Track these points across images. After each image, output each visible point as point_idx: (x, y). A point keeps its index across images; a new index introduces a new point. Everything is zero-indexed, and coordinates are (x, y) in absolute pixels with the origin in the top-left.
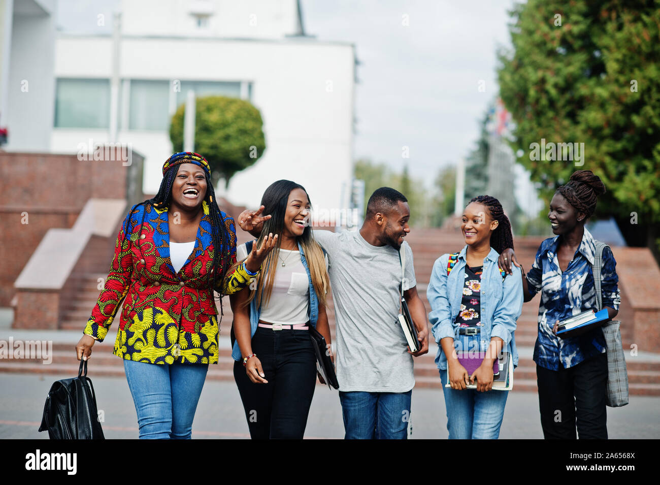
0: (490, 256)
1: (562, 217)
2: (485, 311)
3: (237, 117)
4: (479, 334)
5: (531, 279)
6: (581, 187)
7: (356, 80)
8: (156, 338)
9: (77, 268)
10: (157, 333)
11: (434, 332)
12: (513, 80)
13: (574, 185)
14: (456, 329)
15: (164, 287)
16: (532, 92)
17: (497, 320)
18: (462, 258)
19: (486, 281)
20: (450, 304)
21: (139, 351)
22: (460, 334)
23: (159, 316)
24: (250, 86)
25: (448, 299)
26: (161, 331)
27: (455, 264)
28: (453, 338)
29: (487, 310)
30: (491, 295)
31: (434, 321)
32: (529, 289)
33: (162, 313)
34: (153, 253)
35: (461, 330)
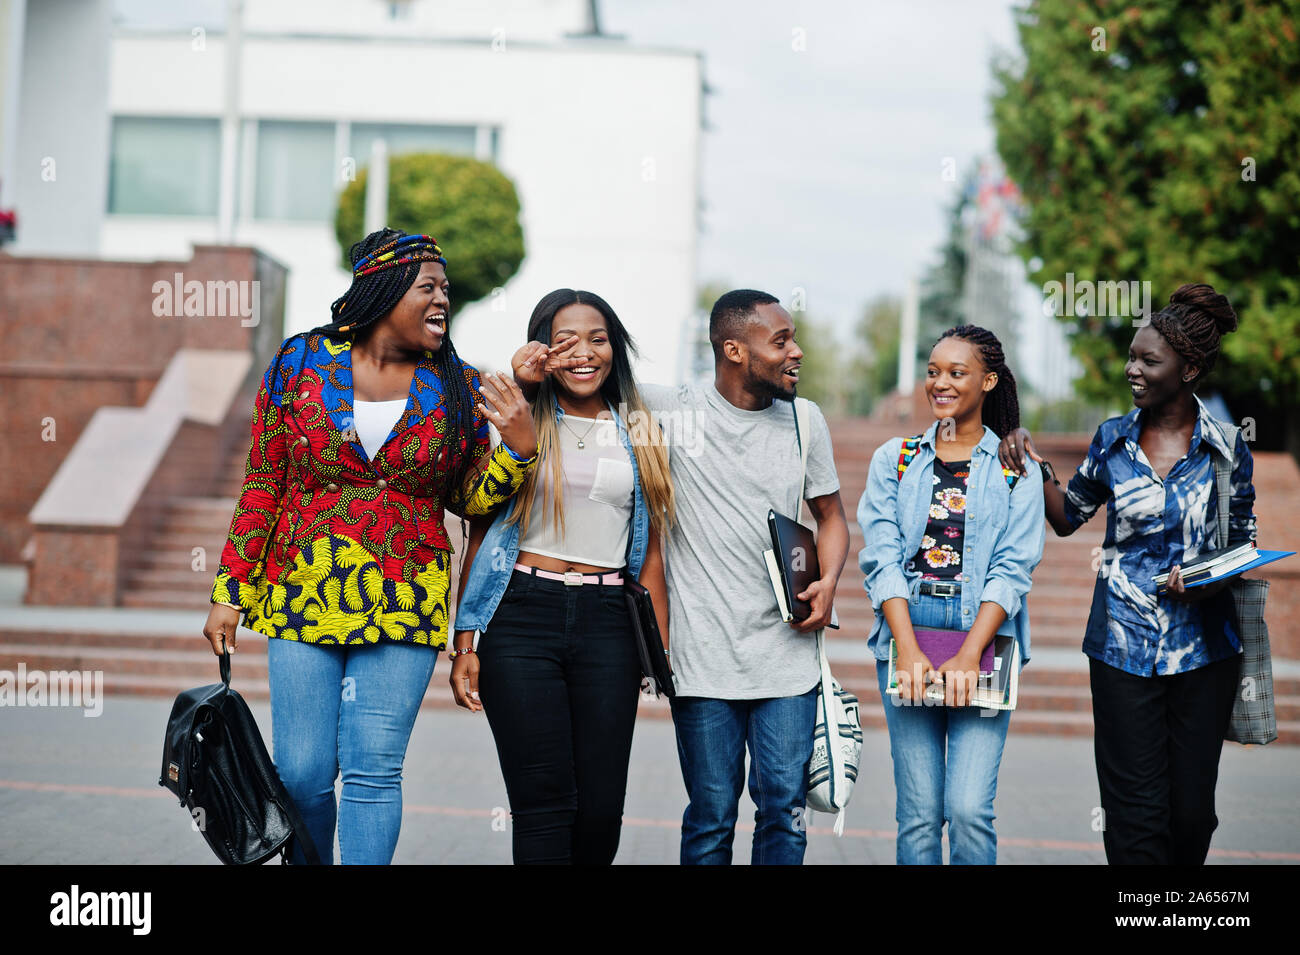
0: (985, 444)
1: (1154, 372)
2: (972, 552)
3: (469, 195)
4: (957, 596)
5: (1072, 493)
6: (1192, 315)
7: (704, 124)
8: (342, 594)
9: (152, 487)
10: (343, 584)
11: (870, 588)
12: (1023, 119)
13: (1178, 311)
14: (914, 581)
15: (349, 493)
16: (1061, 144)
17: (997, 570)
18: (926, 446)
19: (977, 492)
20: (902, 535)
21: (314, 623)
22: (921, 593)
23: (343, 552)
24: (495, 134)
25: (899, 527)
26: (352, 579)
27: (913, 457)
28: (907, 600)
29: (976, 551)
30: (986, 520)
31: (869, 567)
32: (1067, 511)
33: (348, 546)
34: (322, 423)
35: (923, 585)
